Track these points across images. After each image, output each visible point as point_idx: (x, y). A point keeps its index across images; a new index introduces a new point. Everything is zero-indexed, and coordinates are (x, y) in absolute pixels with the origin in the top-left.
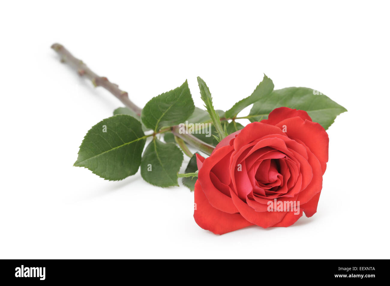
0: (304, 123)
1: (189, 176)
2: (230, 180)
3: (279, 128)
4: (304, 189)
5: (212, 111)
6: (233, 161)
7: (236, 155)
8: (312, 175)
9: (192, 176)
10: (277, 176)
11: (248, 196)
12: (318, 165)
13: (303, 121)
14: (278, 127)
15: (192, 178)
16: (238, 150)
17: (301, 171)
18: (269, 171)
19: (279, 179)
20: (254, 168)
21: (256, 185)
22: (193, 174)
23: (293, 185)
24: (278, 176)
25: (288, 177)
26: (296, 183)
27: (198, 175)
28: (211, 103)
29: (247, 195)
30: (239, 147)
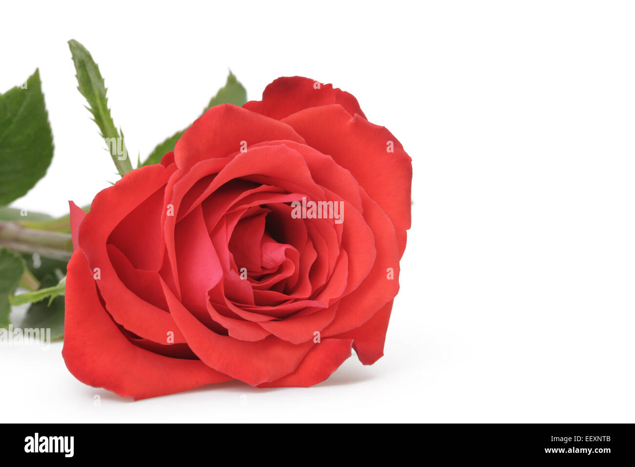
0: (352, 120)
1: (41, 298)
2: (161, 254)
3: (290, 127)
4: (354, 289)
5: (106, 123)
6: (174, 196)
7: (180, 181)
8: (374, 252)
9: (50, 297)
10: (284, 249)
11: (210, 293)
12: (388, 228)
13: (349, 114)
14: (286, 125)
15: (51, 301)
16: (186, 170)
17: (345, 245)
18: (263, 242)
19: (289, 259)
20: (225, 225)
21: (231, 268)
22: (51, 292)
23: (324, 282)
24: (287, 253)
25: (312, 257)
26: (332, 276)
27: (64, 291)
28: (104, 100)
29: (208, 291)
30: (190, 162)
